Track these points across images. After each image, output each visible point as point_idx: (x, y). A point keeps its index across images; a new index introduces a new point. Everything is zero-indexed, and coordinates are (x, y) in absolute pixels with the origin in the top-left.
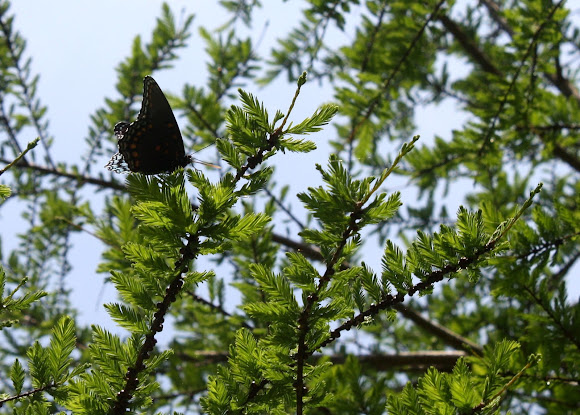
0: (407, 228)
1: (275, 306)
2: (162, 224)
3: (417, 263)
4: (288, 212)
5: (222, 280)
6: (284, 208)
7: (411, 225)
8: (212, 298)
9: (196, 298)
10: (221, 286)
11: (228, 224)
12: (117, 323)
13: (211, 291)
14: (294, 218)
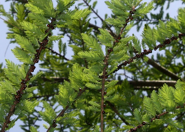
0: (150, 23)
1: (93, 53)
2: (39, 12)
3: (158, 35)
4: (96, 14)
5: (65, 43)
6: (94, 12)
7: (152, 22)
8: (60, 52)
9: (53, 52)
10: (65, 46)
11: (70, 14)
12: (17, 59)
13: (60, 48)
14: (99, 17)
